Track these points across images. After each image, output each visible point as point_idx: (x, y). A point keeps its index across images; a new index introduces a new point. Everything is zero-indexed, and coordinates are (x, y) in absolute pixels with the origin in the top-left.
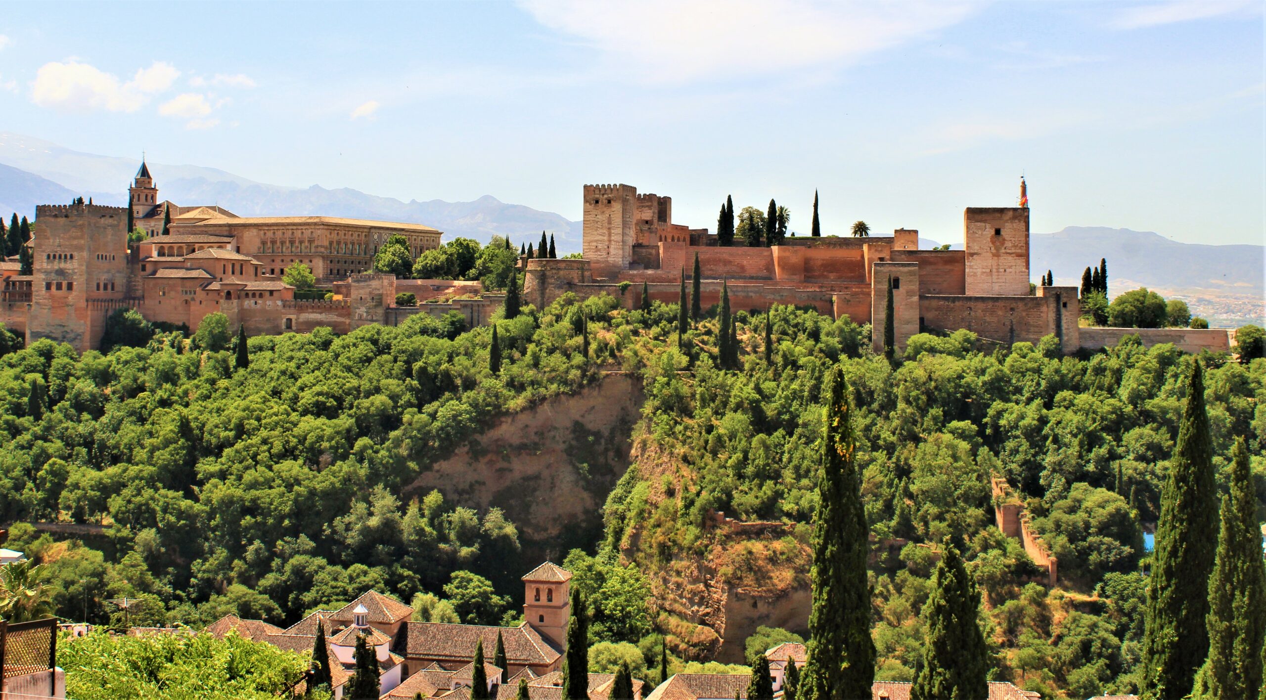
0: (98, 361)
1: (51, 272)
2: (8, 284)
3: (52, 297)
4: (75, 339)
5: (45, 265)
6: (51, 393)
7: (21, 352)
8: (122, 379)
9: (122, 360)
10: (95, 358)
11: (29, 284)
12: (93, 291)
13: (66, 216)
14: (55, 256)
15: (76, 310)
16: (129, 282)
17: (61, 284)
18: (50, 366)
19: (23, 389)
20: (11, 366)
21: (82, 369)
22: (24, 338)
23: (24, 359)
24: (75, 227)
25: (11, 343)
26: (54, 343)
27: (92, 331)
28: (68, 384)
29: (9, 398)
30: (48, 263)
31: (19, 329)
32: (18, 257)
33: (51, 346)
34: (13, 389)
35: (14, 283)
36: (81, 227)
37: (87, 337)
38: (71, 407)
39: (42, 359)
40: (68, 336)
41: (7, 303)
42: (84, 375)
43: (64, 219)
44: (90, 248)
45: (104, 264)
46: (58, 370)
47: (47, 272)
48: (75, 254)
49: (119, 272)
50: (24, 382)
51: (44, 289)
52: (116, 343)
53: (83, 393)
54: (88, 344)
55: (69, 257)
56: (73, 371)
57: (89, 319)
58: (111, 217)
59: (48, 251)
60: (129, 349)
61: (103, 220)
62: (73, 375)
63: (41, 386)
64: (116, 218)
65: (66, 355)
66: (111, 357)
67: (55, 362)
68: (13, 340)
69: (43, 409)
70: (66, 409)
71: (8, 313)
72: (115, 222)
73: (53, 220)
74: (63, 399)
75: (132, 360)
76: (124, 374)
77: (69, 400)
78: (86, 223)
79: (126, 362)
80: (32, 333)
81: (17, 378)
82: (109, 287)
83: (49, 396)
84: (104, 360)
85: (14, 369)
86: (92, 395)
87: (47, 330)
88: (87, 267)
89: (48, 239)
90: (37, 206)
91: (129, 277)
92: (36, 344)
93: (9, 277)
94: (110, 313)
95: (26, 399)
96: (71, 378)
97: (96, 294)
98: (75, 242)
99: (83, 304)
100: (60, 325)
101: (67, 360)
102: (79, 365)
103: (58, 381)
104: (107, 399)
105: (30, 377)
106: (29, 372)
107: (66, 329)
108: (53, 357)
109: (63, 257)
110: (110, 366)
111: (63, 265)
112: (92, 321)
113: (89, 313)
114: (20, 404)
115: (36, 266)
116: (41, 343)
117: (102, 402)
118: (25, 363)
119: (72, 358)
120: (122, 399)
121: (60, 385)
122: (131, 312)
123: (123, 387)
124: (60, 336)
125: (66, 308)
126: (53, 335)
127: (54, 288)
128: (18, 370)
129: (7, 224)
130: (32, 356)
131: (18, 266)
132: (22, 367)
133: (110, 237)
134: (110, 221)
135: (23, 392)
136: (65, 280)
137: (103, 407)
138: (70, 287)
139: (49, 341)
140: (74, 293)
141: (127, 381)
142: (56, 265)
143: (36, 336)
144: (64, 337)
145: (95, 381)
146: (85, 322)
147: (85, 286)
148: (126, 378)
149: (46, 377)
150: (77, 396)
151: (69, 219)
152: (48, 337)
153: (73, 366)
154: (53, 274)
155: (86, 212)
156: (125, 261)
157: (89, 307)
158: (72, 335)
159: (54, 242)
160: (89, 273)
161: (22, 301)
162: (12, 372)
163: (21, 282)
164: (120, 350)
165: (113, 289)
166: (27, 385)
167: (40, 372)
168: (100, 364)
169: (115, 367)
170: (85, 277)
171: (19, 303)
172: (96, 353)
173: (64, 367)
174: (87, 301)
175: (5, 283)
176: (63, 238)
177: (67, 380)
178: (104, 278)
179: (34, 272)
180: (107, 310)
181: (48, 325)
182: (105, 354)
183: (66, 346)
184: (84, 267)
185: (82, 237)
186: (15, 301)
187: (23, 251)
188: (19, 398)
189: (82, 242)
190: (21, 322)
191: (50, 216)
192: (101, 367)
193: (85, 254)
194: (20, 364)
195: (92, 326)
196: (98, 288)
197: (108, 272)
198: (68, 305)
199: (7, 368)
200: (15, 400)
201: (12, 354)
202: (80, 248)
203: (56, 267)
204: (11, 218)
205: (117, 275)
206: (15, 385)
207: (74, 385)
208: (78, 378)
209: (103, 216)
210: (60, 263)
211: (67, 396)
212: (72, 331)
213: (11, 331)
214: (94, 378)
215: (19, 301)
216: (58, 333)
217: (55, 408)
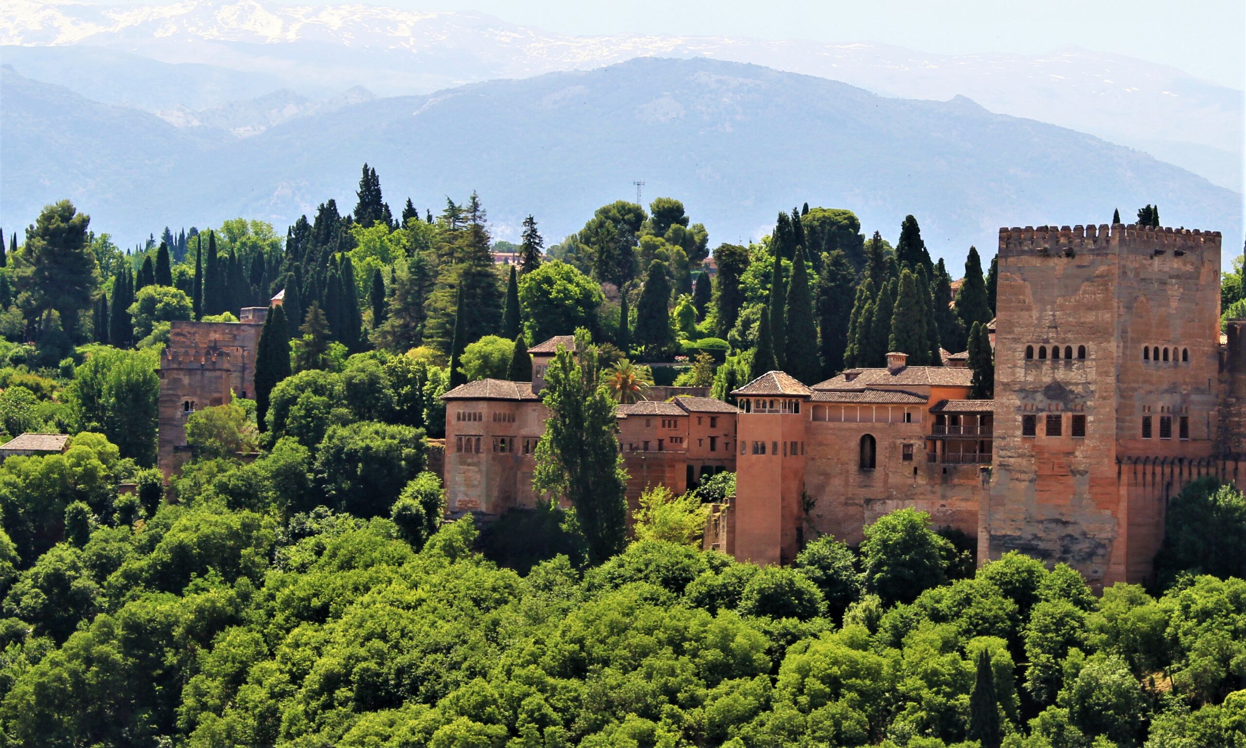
0: (1138, 610)
1: (1035, 391)
2: (940, 420)
3: (1038, 452)
4: (1091, 555)
5: (1020, 373)
6: (1028, 685)
7: (963, 585)
8: (1192, 655)
9: (1194, 608)
10: (1133, 601)
11: (987, 418)
12: (1133, 438)
13: (1070, 254)
14: (1043, 353)
15: (1094, 483)
16: (1225, 416)
17: (1059, 418)
18: (1027, 619)
19: (960, 673)
20: (937, 617)
21: (1102, 629)
22: (974, 553)
23: (967, 601)
24: (1088, 280)
25: (945, 564)
26: (1038, 565)
27: (1130, 537)
28: (1065, 664)
29: (926, 694)
30: (1027, 368)
31: (963, 527)
32: (965, 355)
33: (1030, 572)
34: (935, 672)
35: (955, 417)
36: (1104, 280)
37: (1119, 550)
38: (1072, 720)
39: (1010, 605)
40: (1076, 548)
41: (939, 465)
42: (1106, 644)
43: (1065, 260)
44: (1124, 331)
45: (1162, 373)
46: (1044, 630)
47: (1025, 392)
48: (1090, 346)
49: (1198, 390)
50: (964, 656)
51: (1019, 432)
52: (1188, 566)
53: (1099, 687)
54: (1122, 568)
55: (1075, 354)
56: (1079, 634)
57: (1123, 505)
58: (1178, 254)
59: (1028, 338)
60: (1215, 581)
61: (1157, 261)
62: (1079, 644)
63: (1001, 669)
64: (1190, 256)
65: (1065, 593)
66: (1170, 602)
67: (1038, 611)
68: (950, 555)
69: (1007, 724)
70: (1061, 727)
71: (938, 489)
72: (1189, 268)
73: (1037, 262)
74: (1052, 700)
75: (1219, 607)
76: (1198, 644)
77: (1067, 703)
78: (1116, 271)
79: (1205, 614)
80: (992, 538)
81: (947, 646)
82: (1175, 428)
83: (1023, 692)
84: (1154, 608)
85: (944, 625)
86: (1122, 693)
87: (1027, 533)
88: (1118, 379)
89: (1029, 309)
90: (1003, 231)
91: (1227, 405)
92: (996, 566)
93: (943, 403)
94: (1176, 492)
95: (964, 699)
96: (1073, 651)
97: (1140, 446)
98: (1090, 317)
99: (1108, 468)
100: (1057, 521)
101: (1067, 606)
102: (1093, 619)
103: (1043, 658)
104: (1157, 704)
105: (976, 644)
106: (980, 633)
107: (1070, 530)
108: (1037, 599)
109: (1062, 354)
110: (1166, 624)
111: (1061, 374)
112: (1129, 508)
113: (1123, 491)
114: (952, 709)
115: (1001, 376)
116: (1008, 564)
117: (1144, 711)
118: (971, 611)
119: (1078, 602)
120: (1195, 705)
121: (1046, 667)
122: (1225, 489)
123: (1196, 677)
124: (1056, 547)
125: (1071, 480)
126: (1042, 545)
127: (1041, 428)
128: (950, 629)
129: (957, 273)
130: (985, 596)
131: (964, 377)
132: (963, 622)
133: (1174, 304)
134: (1176, 264)
135: (959, 682)
136: (1066, 409)
137: (1147, 723)
138: (1079, 427)
139: (1025, 560)
140: (1089, 442)
141: (1206, 661)
142: (1047, 375)
143: (1000, 545)
144: (1066, 551)
145: (1129, 659)
146: (1114, 515)
147: (1114, 425)
148: (1203, 655)
149: (1016, 647)
150: (1085, 694)
151: (1077, 261)
152: (1026, 549)
153: (1081, 620)
154: (1039, 397)
155: (1115, 243)
156: (1216, 366)
157: (1124, 478)
158: (1084, 546)
159: (1040, 319)
160: (1123, 394)
161: (973, 460)
162: (936, 632)
163: (971, 415)
164: (1193, 583)
165: (1184, 432)
166: (970, 666)
167: (1001, 634)
168: (1142, 619)
169: (1179, 625)
170: (1114, 402)
171: (966, 467)
172: (1136, 589)
173: (1060, 623)
174: (1119, 461)
175: (932, 419)
176: (1062, 308)
177: (1064, 655)
178: (1161, 404)
179: (997, 389)
180: (1169, 485)
181: (1029, 521)
182: (1156, 592)
183: (1064, 572)
184: (1111, 380)
185: (1105, 305)
186: (956, 461)
187: (977, 338)
188: (950, 696)
189: (1107, 316)
190: (970, 512)
191: (1032, 253)
192: (1144, 626)
193: (1113, 346)
194: (958, 615)
195: (1131, 524)
196: (1147, 432)
197: (1173, 389)
198: (1074, 473)
199: (926, 623)
200: (941, 699)
201: (941, 590)
202: (1099, 332)
203: (1047, 380)
204: (965, 260)
205: (1194, 397)
206: (943, 663)
207: (1077, 668)
208: (1089, 651)
209: (1158, 253)
210: (1054, 368)
211: (1062, 694)
212: (1084, 534)
213: (945, 533)
214: (1128, 653)
215: (964, 461)
216: (1051, 540)
217: (1033, 722)
